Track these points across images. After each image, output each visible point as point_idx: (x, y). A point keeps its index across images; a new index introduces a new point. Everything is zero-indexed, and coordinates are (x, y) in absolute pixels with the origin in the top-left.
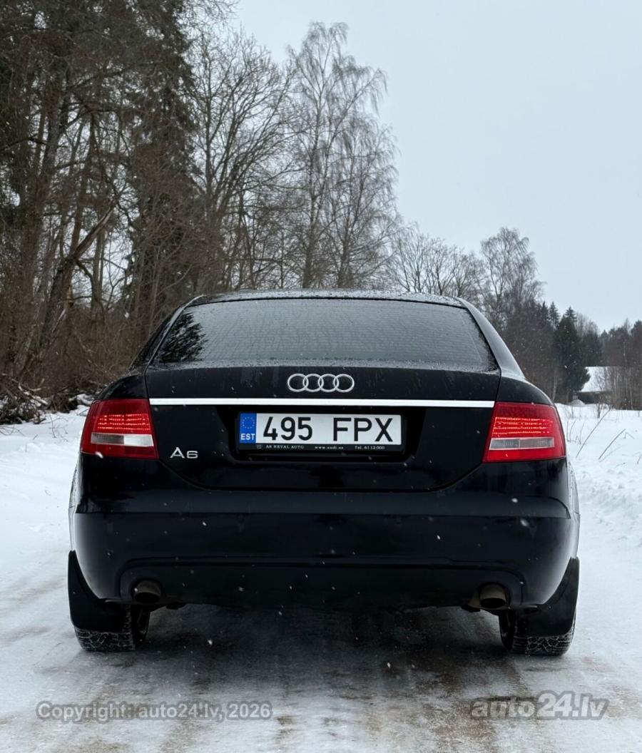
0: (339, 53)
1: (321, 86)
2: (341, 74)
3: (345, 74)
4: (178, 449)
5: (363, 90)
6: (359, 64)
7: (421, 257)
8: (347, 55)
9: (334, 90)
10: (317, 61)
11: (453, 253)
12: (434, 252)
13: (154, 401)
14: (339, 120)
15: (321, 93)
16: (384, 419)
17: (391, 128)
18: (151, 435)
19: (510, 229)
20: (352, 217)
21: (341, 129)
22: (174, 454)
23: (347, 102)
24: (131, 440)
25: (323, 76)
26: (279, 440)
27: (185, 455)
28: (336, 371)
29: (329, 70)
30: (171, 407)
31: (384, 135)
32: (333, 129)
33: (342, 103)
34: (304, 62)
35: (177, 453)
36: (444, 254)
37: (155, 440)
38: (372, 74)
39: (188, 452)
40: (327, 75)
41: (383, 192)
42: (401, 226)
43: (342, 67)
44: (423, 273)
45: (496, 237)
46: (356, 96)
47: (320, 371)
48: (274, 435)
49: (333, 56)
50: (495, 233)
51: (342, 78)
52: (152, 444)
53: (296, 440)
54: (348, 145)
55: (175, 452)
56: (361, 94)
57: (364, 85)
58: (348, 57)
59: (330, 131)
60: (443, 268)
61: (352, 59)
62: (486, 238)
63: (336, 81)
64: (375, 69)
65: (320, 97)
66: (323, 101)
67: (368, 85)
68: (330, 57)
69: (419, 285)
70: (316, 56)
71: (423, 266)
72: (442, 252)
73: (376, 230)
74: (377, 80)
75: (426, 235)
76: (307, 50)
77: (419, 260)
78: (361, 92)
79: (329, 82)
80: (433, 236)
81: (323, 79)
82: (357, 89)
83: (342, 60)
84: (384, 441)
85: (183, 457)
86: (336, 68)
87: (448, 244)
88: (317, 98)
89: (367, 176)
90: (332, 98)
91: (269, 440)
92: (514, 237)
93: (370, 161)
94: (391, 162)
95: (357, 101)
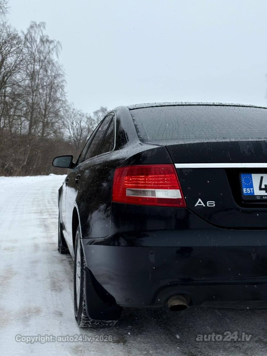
0: (42, 34)
1: (35, 47)
2: (43, 42)
3: (45, 43)
4: (200, 200)
5: (53, 49)
6: (50, 39)
7: (74, 117)
8: (45, 35)
9: (41, 49)
10: (33, 37)
11: (86, 115)
12: (79, 115)
13: (178, 166)
14: (43, 61)
15: (35, 50)
17: (63, 65)
18: (179, 190)
19: (104, 107)
20: (48, 99)
21: (44, 65)
22: (197, 204)
23: (47, 53)
25: (36, 43)
27: (205, 204)
29: (38, 40)
30: (191, 170)
31: (60, 68)
32: (41, 64)
33: (44, 54)
34: (28, 37)
35: (200, 203)
36: (83, 116)
37: (183, 193)
38: (55, 43)
39: (208, 202)
40: (38, 43)
41: (60, 90)
42: (67, 104)
43: (43, 40)
44: (75, 123)
45: (99, 110)
46: (49, 51)
49: (40, 35)
50: (99, 109)
51: (44, 44)
52: (180, 197)
54: (46, 71)
55: (198, 202)
56: (52, 51)
57: (53, 47)
58: (46, 36)
59: (39, 65)
60: (82, 121)
61: (48, 37)
62: (95, 110)
63: (41, 45)
64: (57, 41)
65: (35, 51)
66: (36, 53)
67: (54, 47)
68: (39, 36)
69: (73, 127)
70: (33, 35)
71: (75, 120)
72: (82, 115)
73: (58, 105)
74: (58, 45)
75: (75, 108)
76: (29, 32)
77: (73, 118)
78: (51, 50)
79: (38, 46)
80: (78, 109)
81: (36, 44)
82: (50, 49)
83: (43, 37)
85: (204, 206)
86: (42, 40)
87: (84, 112)
88: (34, 52)
89: (54, 83)
90: (40, 52)
91: (263, 193)
92: (106, 110)
93: (55, 78)
94: (64, 78)
95: (50, 54)
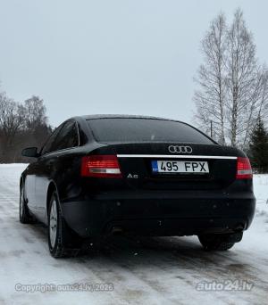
4: (130, 174)
16: (202, 163)
22: (128, 176)
24: (109, 171)
26: (167, 171)
28: (185, 145)
30: (126, 158)
35: (130, 176)
37: (121, 171)
39: (134, 175)
45: (31, 99)
47: (180, 145)
48: (165, 169)
52: (119, 172)
53: (173, 171)
84: (203, 171)
85: (132, 178)
91: (163, 171)
92: (38, 99)
